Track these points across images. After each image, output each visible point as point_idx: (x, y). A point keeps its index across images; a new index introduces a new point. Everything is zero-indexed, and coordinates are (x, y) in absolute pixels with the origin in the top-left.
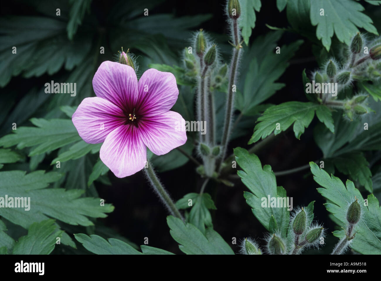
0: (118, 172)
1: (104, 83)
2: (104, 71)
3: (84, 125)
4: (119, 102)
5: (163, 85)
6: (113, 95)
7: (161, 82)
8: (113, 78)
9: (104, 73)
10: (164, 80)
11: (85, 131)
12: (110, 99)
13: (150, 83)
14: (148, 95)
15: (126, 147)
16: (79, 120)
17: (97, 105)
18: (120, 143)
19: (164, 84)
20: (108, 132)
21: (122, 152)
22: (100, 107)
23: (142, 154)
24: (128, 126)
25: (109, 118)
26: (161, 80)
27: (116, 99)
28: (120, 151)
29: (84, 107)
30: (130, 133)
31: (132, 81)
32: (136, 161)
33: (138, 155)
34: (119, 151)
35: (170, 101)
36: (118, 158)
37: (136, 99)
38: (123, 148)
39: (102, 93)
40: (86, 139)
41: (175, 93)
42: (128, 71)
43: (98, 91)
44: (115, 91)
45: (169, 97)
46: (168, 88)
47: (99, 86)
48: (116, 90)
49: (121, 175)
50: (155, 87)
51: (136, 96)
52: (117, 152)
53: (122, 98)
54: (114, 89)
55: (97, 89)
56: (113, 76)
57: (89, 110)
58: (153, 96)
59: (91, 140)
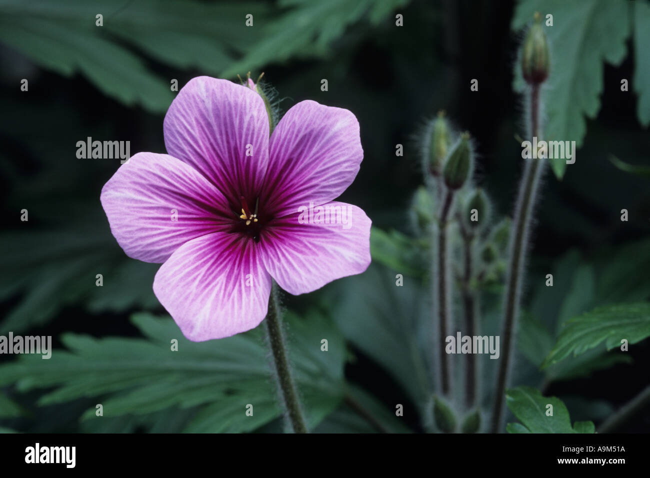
0: (192, 328)
1: (190, 125)
2: (194, 97)
3: (127, 211)
4: (221, 178)
5: (327, 137)
6: (207, 157)
7: (323, 128)
8: (212, 115)
9: (192, 101)
10: (332, 125)
11: (127, 226)
12: (201, 167)
13: (299, 131)
14: (291, 163)
15: (222, 278)
16: (117, 198)
17: (165, 170)
18: (209, 264)
19: (330, 134)
20: (185, 239)
21: (211, 286)
22: (171, 177)
23: (257, 295)
24: (235, 236)
25: (191, 210)
26: (323, 125)
27: (214, 168)
28: (206, 283)
29: (135, 170)
30: (237, 249)
31: (257, 125)
32: (241, 308)
33: (248, 295)
34: (201, 282)
35: (341, 173)
36: (197, 296)
37: (261, 171)
38: (215, 278)
39: (182, 151)
40: (126, 245)
41: (354, 155)
42: (248, 101)
43: (173, 143)
44: (214, 150)
45: (339, 164)
46: (338, 143)
47: (178, 132)
48: (216, 147)
49: (199, 335)
50: (309, 144)
51: (263, 165)
52: (197, 282)
53: (230, 170)
54: (211, 144)
55: (171, 138)
56: (213, 110)
57: (145, 179)
58: (302, 165)
59: (139, 249)
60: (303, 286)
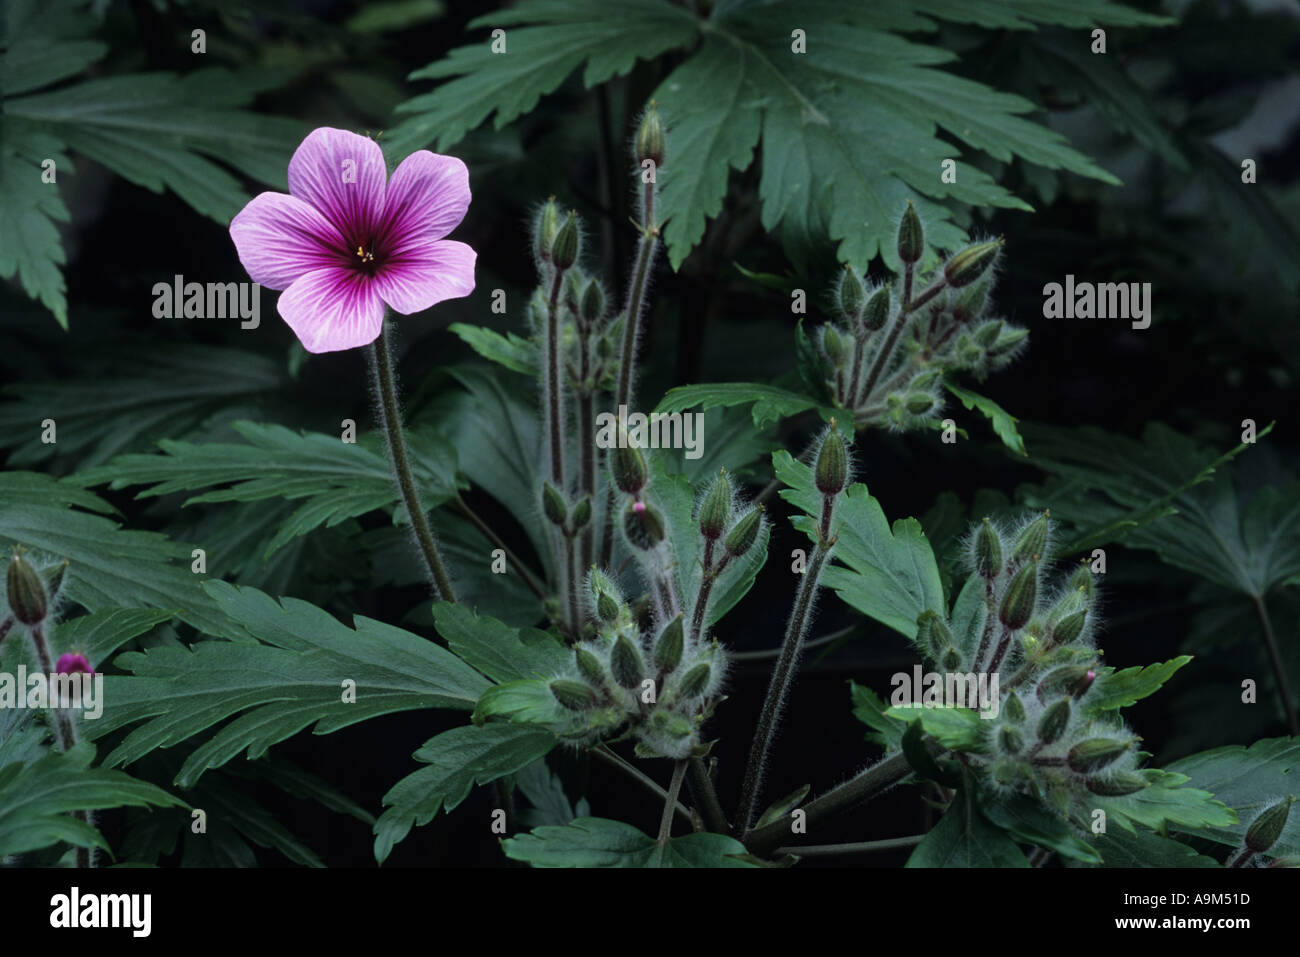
0: (313, 341)
1: (313, 169)
2: (317, 146)
3: (255, 242)
4: (340, 220)
5: (440, 181)
6: (328, 200)
7: (436, 174)
8: (333, 161)
9: (315, 149)
10: (443, 172)
11: (254, 255)
12: (322, 208)
13: (413, 177)
14: (405, 206)
15: (340, 303)
16: (245, 231)
17: (289, 209)
18: (328, 291)
19: (442, 178)
20: (302, 270)
21: (329, 309)
22: (295, 215)
23: (372, 318)
24: (350, 272)
25: (312, 246)
26: (436, 171)
27: (334, 210)
28: (325, 306)
29: (263, 207)
30: (354, 282)
31: (375, 172)
32: (356, 326)
33: (363, 317)
34: (321, 305)
35: (451, 213)
36: (317, 315)
37: (378, 213)
38: (333, 303)
39: (305, 193)
40: (252, 272)
41: (462, 198)
42: (367, 149)
43: (297, 187)
44: (335, 194)
45: (449, 205)
46: (448, 188)
47: (302, 177)
48: (337, 192)
49: (319, 347)
50: (422, 189)
51: (379, 208)
52: (317, 304)
53: (348, 213)
54: (332, 188)
55: (295, 182)
56: (335, 158)
57: (271, 215)
58: (416, 208)
59: (264, 276)
60: (414, 307)
